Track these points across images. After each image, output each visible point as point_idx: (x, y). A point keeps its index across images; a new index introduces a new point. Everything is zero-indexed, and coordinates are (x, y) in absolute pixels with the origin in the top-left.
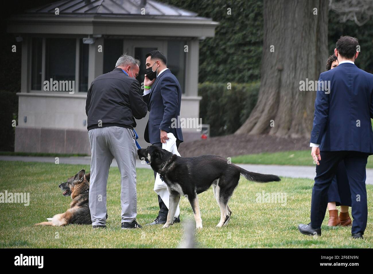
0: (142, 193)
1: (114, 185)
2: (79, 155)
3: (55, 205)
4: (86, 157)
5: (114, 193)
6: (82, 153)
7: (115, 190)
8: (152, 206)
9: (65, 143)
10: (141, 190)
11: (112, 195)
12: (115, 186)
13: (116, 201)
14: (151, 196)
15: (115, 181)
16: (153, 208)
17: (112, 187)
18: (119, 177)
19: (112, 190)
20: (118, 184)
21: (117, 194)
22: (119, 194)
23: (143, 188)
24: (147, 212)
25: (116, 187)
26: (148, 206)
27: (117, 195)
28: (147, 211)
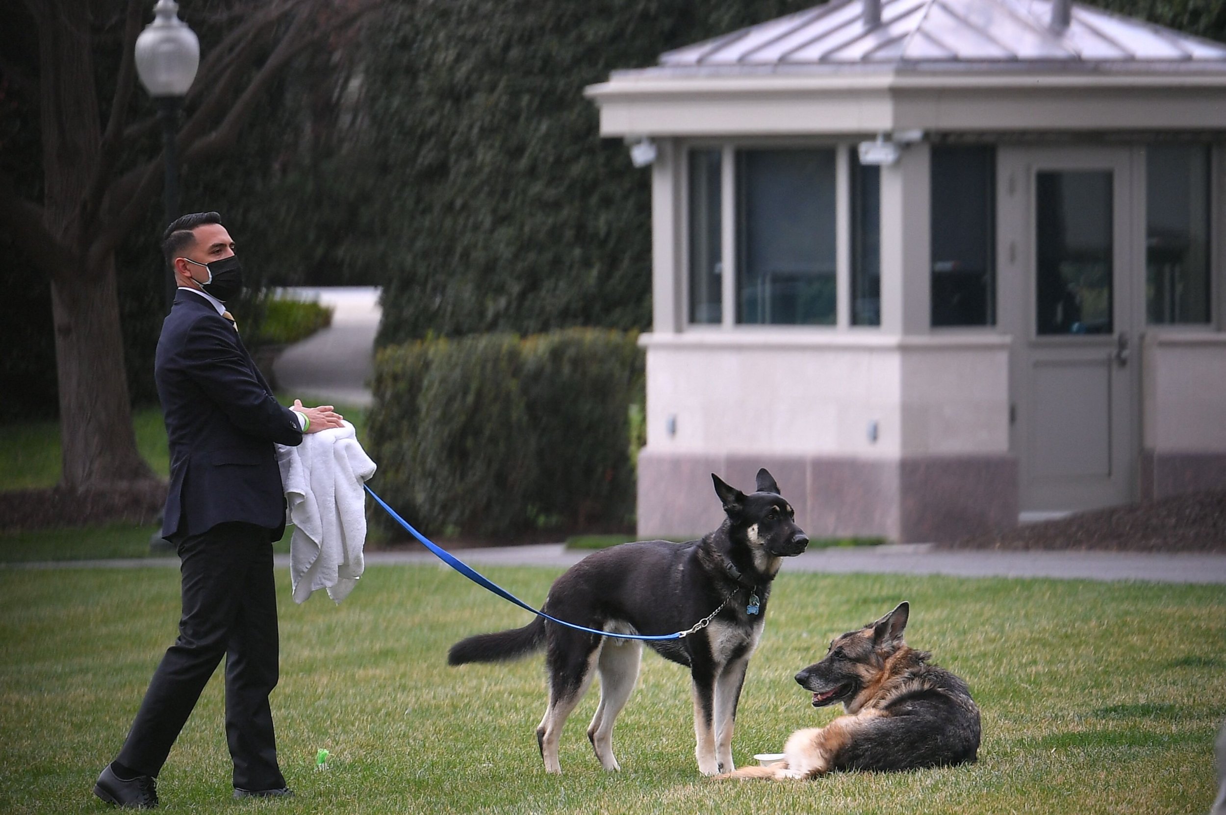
0: (1076, 662)
1: (980, 638)
2: (858, 543)
3: (781, 709)
4: (880, 549)
5: (978, 665)
6: (866, 533)
7: (985, 655)
8: (1110, 703)
9: (809, 503)
10: (1071, 651)
11: (972, 673)
12: (982, 641)
13: (987, 690)
14: (1105, 672)
15: (983, 624)
16: (1115, 709)
17: (973, 646)
18: (994, 612)
19: (972, 655)
20: (993, 634)
21: (991, 667)
22: (999, 669)
23: (1076, 646)
24: (1095, 725)
25: (984, 643)
26: (1098, 704)
27: (990, 672)
28: (1093, 720)
